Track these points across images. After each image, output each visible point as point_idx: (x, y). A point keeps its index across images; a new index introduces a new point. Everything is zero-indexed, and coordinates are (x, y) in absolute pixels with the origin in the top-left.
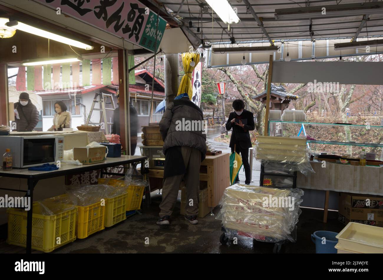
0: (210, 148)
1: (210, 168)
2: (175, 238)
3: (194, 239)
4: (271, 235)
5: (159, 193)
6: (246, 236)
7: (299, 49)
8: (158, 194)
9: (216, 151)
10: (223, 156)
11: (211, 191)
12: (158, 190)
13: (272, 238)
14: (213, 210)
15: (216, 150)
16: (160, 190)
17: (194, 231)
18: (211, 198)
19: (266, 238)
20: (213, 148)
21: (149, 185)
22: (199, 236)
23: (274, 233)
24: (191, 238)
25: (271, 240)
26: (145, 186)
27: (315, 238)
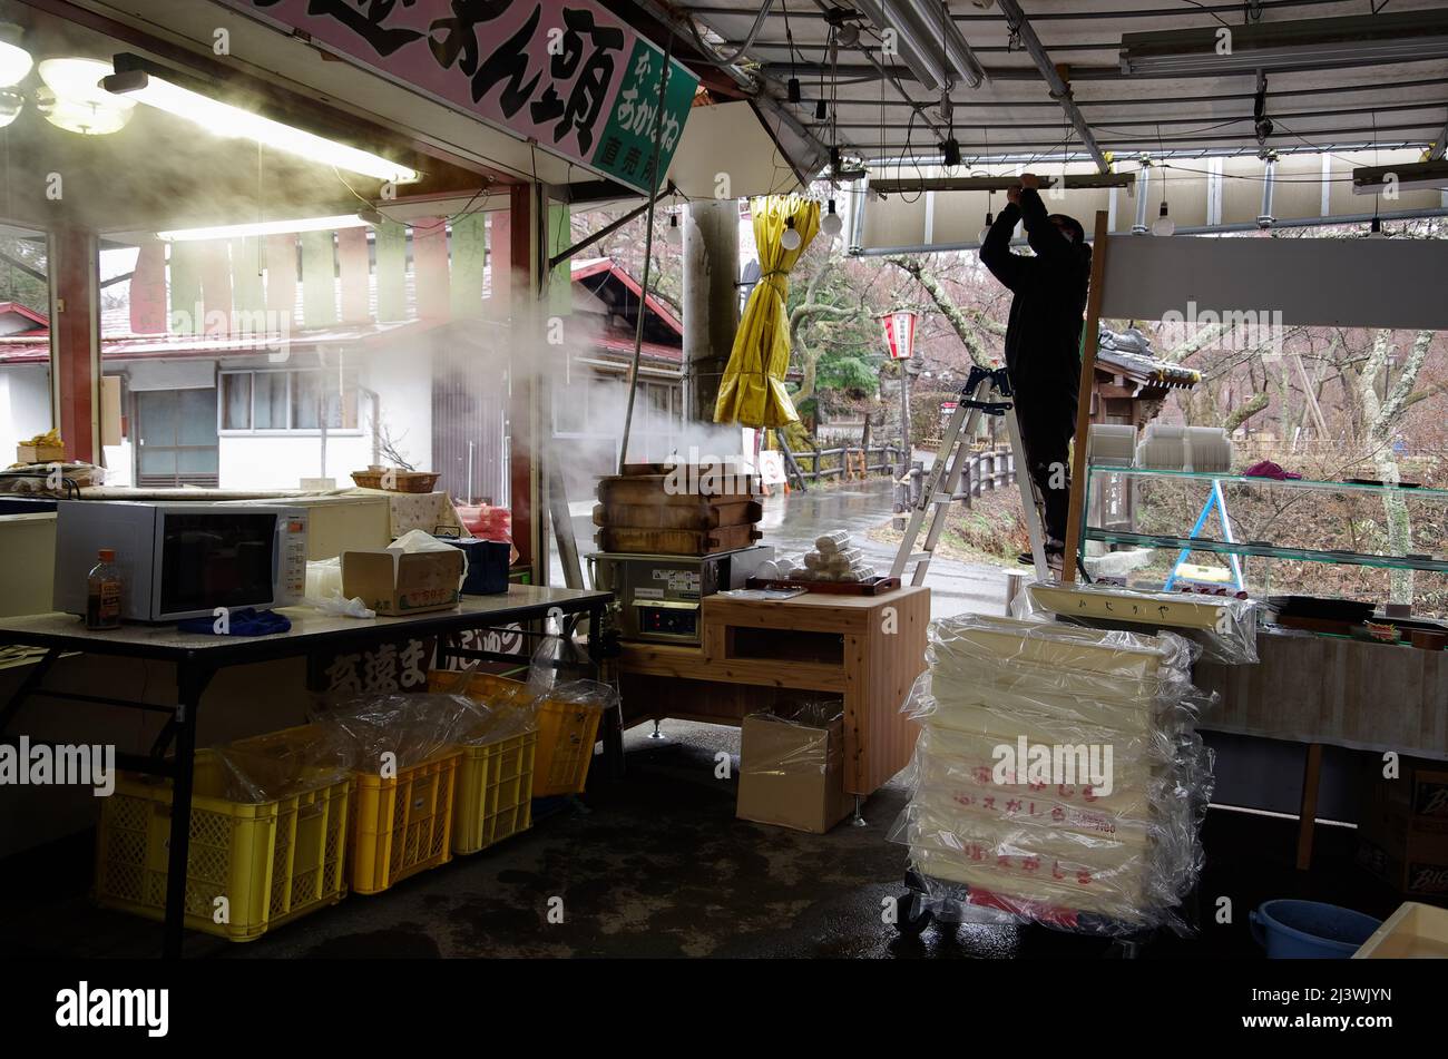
0: (857, 568)
1: (854, 642)
2: (718, 907)
3: (789, 910)
4: (1102, 906)
5: (656, 736)
6: (1003, 908)
7: (1210, 187)
8: (651, 736)
9: (878, 579)
10: (905, 598)
11: (856, 730)
12: (652, 722)
13: (1105, 919)
14: (862, 807)
15: (878, 574)
16: (657, 724)
17: (790, 882)
18: (856, 758)
19: (1079, 919)
20: (868, 567)
21: (618, 701)
22: (809, 902)
23: (1115, 898)
24: (779, 907)
25: (1100, 928)
26: (604, 705)
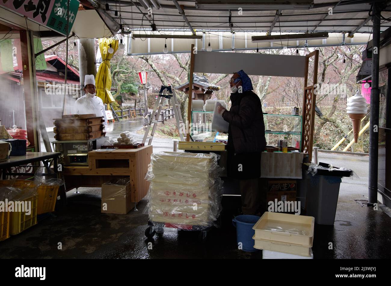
0: (132, 141)
1: (132, 161)
2: (96, 238)
3: (117, 236)
5: (77, 192)
7: (220, 39)
9: (138, 144)
10: (146, 148)
11: (134, 185)
12: (75, 189)
14: (136, 206)
17: (117, 228)
18: (134, 193)
20: (135, 141)
21: (64, 183)
22: (122, 233)
24: (113, 236)
26: (60, 185)
27: (235, 223)
